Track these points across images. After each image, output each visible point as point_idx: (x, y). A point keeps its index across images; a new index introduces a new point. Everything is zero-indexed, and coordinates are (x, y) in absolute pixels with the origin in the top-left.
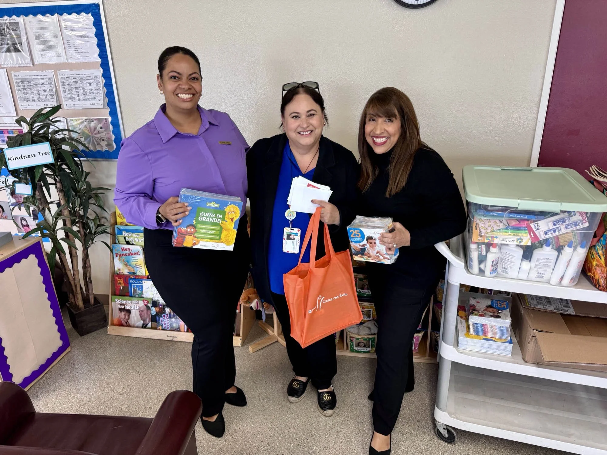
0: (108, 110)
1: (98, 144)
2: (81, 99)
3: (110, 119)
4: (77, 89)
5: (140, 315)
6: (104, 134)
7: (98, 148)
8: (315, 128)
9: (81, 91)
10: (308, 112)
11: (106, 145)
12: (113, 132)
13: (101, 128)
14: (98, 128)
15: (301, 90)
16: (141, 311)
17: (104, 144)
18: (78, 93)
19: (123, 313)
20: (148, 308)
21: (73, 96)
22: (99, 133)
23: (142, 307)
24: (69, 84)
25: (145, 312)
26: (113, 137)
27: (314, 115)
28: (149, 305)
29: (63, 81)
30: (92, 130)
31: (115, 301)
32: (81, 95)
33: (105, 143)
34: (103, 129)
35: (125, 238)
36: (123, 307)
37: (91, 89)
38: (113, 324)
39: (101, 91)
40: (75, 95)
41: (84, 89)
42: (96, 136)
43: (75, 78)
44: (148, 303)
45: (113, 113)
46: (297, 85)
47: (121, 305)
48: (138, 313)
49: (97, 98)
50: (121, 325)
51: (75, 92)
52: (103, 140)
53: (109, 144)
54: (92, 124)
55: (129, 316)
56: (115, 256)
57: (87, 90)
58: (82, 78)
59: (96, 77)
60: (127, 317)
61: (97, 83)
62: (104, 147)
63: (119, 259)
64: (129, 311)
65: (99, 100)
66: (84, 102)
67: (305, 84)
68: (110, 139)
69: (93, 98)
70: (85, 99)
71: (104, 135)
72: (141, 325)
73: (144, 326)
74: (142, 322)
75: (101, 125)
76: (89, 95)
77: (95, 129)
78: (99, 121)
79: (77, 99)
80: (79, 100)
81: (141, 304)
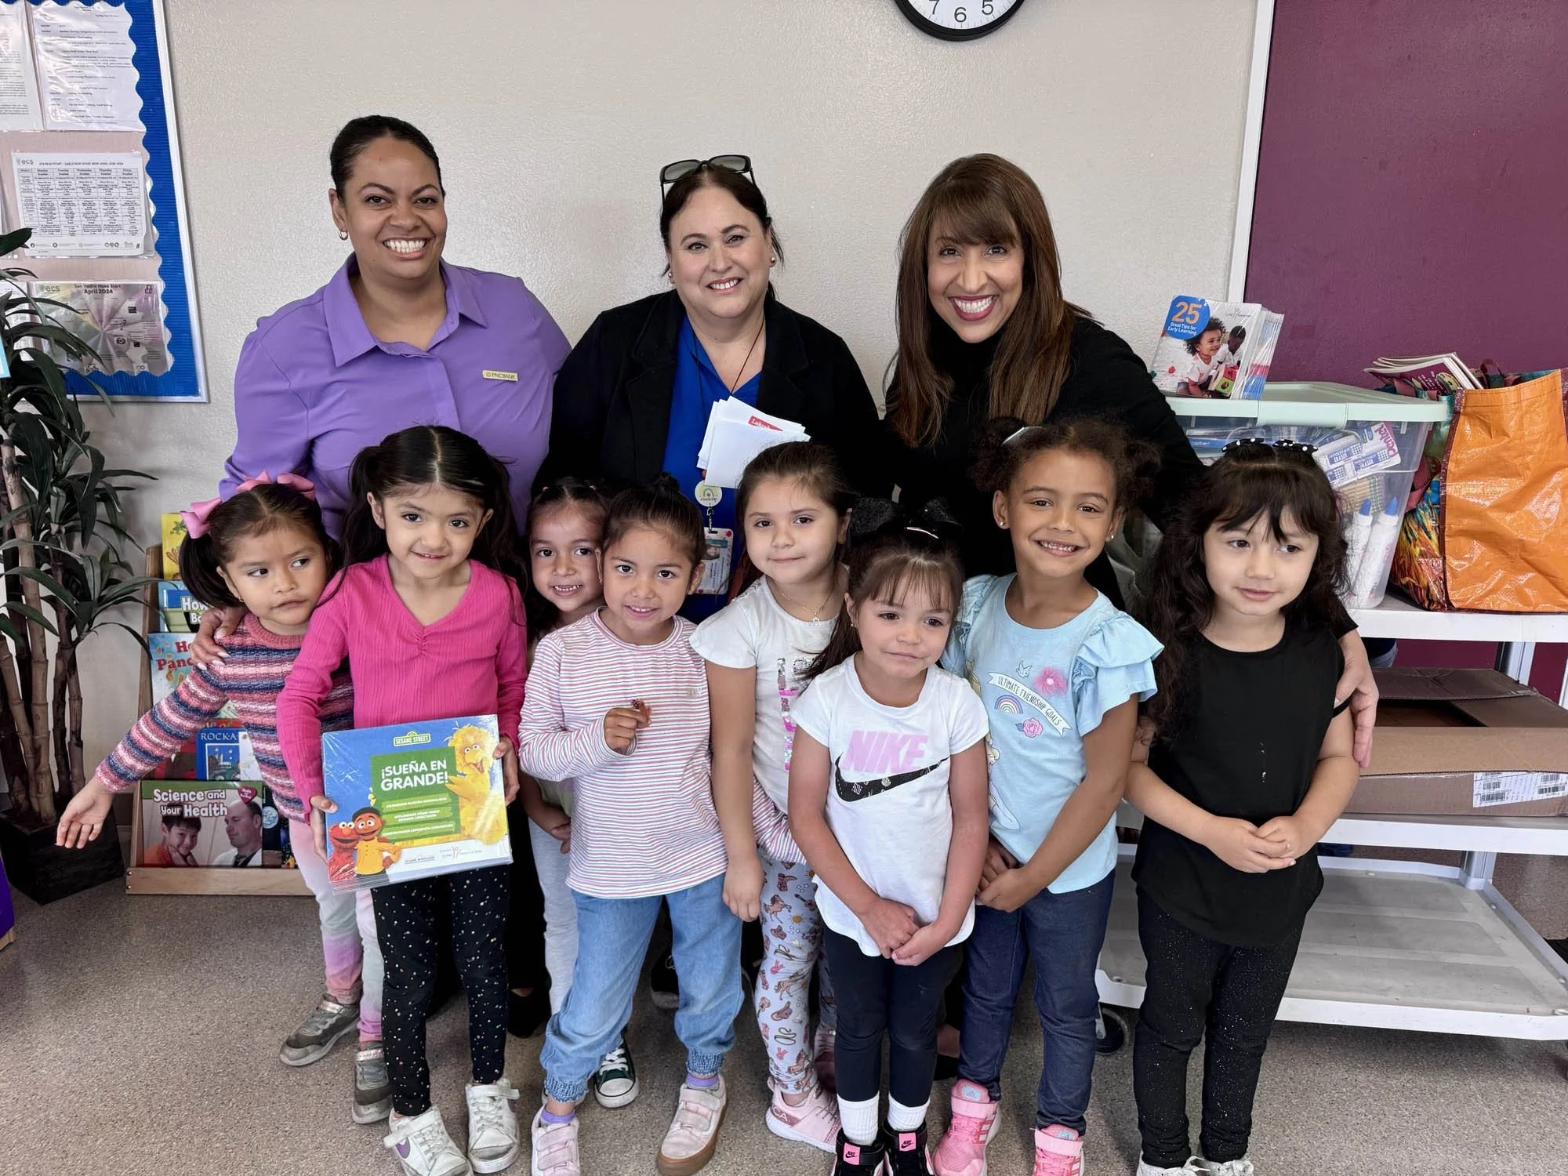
0: (158, 262)
1: (121, 354)
2: (79, 230)
3: (160, 286)
4: (68, 203)
5: (229, 831)
6: (140, 326)
7: (119, 366)
8: (748, 272)
9: (79, 209)
10: (726, 231)
11: (145, 359)
12: (167, 322)
13: (133, 310)
14: (124, 311)
15: (705, 176)
16: (232, 820)
17: (137, 355)
18: (70, 215)
19: (175, 830)
20: (255, 810)
21: (55, 222)
22: (125, 323)
23: (237, 806)
24: (46, 189)
25: (244, 820)
26: (167, 336)
27: (741, 237)
28: (258, 800)
29: (26, 181)
30: (104, 314)
31: (153, 797)
32: (79, 220)
33: (143, 351)
34: (138, 315)
35: (187, 615)
36: (176, 811)
37: (110, 204)
38: (141, 864)
39: (141, 210)
40: (60, 218)
41: (89, 205)
42: (117, 331)
43: (65, 173)
44: (254, 794)
45: (172, 271)
46: (695, 166)
47: (171, 805)
48: (223, 826)
49: (127, 227)
50: (167, 862)
51: (60, 212)
52: (137, 345)
53: (154, 355)
54: (108, 299)
55: (194, 838)
56: (155, 666)
57: (99, 207)
58: (86, 173)
59: (128, 173)
60: (187, 840)
61: (129, 187)
62: (137, 362)
63: (169, 676)
64: (195, 824)
65: (134, 232)
66: (89, 238)
67: (717, 163)
68: (156, 341)
69: (114, 229)
70: (91, 228)
71: (141, 330)
72: (231, 862)
73: (241, 863)
74: (234, 851)
75: (132, 303)
76: (102, 220)
77: (114, 311)
78: (129, 290)
79: (65, 230)
80: (73, 234)
81: (233, 799)
